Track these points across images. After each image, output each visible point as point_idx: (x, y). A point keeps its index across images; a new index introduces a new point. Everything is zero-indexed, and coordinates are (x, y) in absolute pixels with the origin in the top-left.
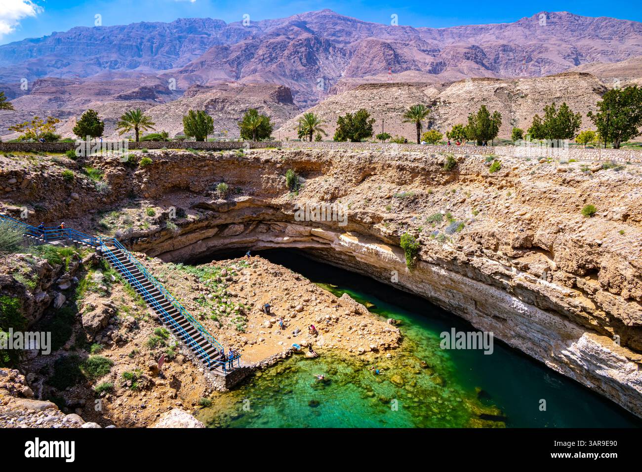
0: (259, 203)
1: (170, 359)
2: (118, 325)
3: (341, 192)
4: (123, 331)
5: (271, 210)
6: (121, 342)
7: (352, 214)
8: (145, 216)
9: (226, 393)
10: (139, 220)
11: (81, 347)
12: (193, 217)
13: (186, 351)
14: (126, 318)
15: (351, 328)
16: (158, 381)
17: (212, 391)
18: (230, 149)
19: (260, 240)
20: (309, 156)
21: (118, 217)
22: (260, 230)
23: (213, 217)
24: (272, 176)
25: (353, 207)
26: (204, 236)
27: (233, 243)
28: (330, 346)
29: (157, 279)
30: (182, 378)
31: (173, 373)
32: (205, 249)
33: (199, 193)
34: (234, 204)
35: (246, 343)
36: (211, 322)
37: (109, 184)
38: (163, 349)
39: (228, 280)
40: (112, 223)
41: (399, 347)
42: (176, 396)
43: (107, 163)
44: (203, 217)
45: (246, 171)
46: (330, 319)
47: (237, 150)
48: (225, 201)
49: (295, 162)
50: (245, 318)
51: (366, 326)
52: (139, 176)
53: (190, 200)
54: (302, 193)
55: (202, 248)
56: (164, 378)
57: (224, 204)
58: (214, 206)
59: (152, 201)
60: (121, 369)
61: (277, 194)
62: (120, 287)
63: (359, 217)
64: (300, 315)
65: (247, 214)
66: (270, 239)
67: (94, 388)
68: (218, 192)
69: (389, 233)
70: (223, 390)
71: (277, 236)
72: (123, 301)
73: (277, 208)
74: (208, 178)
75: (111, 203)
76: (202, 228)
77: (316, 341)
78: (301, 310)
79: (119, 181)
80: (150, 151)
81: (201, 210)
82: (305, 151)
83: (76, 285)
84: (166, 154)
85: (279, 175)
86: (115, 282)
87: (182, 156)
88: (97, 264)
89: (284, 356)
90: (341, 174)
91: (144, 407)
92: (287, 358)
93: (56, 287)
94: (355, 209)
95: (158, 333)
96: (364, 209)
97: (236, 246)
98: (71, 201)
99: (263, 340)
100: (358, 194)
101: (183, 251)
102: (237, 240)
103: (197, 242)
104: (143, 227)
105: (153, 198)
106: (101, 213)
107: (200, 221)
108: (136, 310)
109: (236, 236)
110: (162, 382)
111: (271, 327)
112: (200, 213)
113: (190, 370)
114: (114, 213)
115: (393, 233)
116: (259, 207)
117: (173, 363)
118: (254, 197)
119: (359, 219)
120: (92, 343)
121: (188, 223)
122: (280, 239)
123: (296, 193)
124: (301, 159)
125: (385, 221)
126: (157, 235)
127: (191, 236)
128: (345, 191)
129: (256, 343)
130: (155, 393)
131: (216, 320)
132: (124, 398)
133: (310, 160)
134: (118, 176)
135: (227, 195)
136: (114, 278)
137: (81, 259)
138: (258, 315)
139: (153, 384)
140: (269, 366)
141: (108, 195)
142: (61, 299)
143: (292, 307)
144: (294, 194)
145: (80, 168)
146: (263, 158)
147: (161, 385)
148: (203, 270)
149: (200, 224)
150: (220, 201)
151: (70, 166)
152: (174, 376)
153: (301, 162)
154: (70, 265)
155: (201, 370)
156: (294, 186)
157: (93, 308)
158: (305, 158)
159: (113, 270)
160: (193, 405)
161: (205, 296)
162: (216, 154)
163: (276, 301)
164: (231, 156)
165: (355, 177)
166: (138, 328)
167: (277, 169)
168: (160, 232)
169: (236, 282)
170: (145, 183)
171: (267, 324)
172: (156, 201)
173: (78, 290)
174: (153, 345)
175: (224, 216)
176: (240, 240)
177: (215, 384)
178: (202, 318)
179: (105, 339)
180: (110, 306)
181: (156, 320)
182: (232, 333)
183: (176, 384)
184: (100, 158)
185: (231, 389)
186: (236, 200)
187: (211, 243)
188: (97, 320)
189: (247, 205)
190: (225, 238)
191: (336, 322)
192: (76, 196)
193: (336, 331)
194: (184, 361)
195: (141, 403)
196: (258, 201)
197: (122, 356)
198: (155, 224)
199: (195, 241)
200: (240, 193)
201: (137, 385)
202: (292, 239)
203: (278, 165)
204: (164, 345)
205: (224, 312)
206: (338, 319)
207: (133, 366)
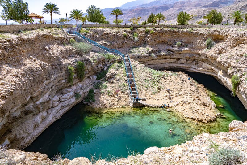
0: (194, 52)
1: (123, 92)
2: (114, 78)
3: (224, 51)
4: (114, 81)
5: (198, 56)
6: (113, 83)
7: (220, 61)
8: (146, 50)
9: (131, 107)
10: (143, 52)
11: (104, 81)
12: (163, 53)
13: (129, 92)
14: (117, 77)
15: (191, 108)
16: (116, 96)
17: (129, 105)
18: (187, 28)
19: (191, 68)
20: (220, 32)
21: (137, 49)
22: (193, 63)
23: (172, 55)
24: (201, 41)
25: (222, 58)
26: (169, 62)
27: (180, 66)
28: (179, 111)
29: (136, 70)
30: (122, 98)
31: (121, 96)
32: (168, 66)
33: (170, 45)
34: (182, 51)
35: (152, 98)
36: (144, 88)
37: (139, 39)
38: (122, 89)
39: (162, 77)
40: (135, 51)
41: (207, 123)
42: (117, 101)
43: (140, 32)
44: (168, 54)
45: (192, 37)
46: (187, 102)
47: (190, 29)
48: (178, 49)
49: (213, 35)
50: (159, 91)
51: (198, 110)
52: (149, 37)
53: (166, 47)
54: (211, 50)
55: (167, 65)
56: (118, 96)
57: (177, 50)
58: (173, 51)
59: (151, 46)
60: (109, 89)
61: (202, 49)
62: (122, 69)
63: (223, 63)
64: (179, 97)
65: (187, 56)
66: (195, 68)
67: (101, 91)
68: (176, 45)
69: (229, 73)
70: (132, 106)
71: (198, 67)
72: (120, 73)
73: (200, 55)
74: (175, 39)
75: (138, 45)
76: (167, 58)
77: (175, 107)
78: (181, 95)
79: (142, 38)
80: (155, 28)
81: (169, 51)
82: (219, 30)
83: (110, 65)
84: (161, 29)
85: (204, 40)
86: (122, 67)
87: (167, 30)
88: (119, 62)
89: (159, 106)
90: (228, 42)
91: (108, 100)
92: (160, 107)
93: (106, 65)
94: (222, 59)
95: (124, 84)
96: (227, 60)
97: (181, 68)
98: (124, 43)
99: (158, 100)
100: (229, 52)
101: (159, 65)
102: (181, 65)
103: (166, 63)
104: (143, 54)
105: (152, 45)
106: (133, 48)
107: (166, 55)
108: (122, 76)
109: (182, 64)
110: (116, 97)
111: (166, 97)
112: (167, 52)
113: (127, 97)
114: (137, 48)
115: (231, 73)
116: (194, 54)
117: (123, 94)
118: (191, 49)
119: (222, 64)
120: (106, 81)
121: (161, 55)
122: (198, 69)
123: (209, 49)
124: (216, 33)
125: (232, 67)
126: (147, 57)
127: (163, 60)
128: (226, 50)
129: (155, 99)
130: (112, 98)
131: (147, 88)
132: (105, 96)
133: (219, 34)
134: (142, 36)
135: (179, 47)
136: (123, 66)
137: (116, 59)
138: (165, 92)
139: (113, 96)
140: (151, 107)
141: (137, 42)
142: (106, 68)
143: (178, 93)
144: (207, 50)
145: (133, 33)
146: (200, 32)
147: (115, 97)
148: (157, 72)
149: (166, 57)
150: (176, 49)
151: (129, 32)
152: (121, 97)
153: (216, 35)
154: (111, 60)
155: (129, 99)
156: (209, 46)
157: (110, 72)
158: (218, 33)
159: (124, 64)
160: (120, 106)
161: (149, 80)
162: (181, 30)
163: (175, 89)
164: (186, 31)
165: (232, 44)
166: (119, 81)
167: (204, 38)
168: (148, 56)
169: (165, 79)
170: (150, 39)
171: (165, 95)
172: (152, 46)
173: (110, 67)
174: (120, 87)
175: (177, 55)
176: (183, 66)
177: (130, 104)
178: (142, 85)
179: (110, 81)
180: (115, 73)
181: (126, 81)
182: (150, 93)
183: (120, 99)
184: (139, 30)
185: (134, 107)
186: (183, 49)
187: (171, 65)
188: (109, 75)
189: (189, 52)
190: (178, 64)
191: (188, 104)
192: (126, 41)
193: (185, 107)
194: (126, 94)
195: (108, 99)
196: (194, 51)
197: (111, 86)
198: (147, 53)
199: (165, 62)
200: (186, 47)
201: (110, 94)
202: (204, 69)
203: (205, 36)
204: (123, 88)
205: (153, 86)
206: (189, 103)
207: (112, 90)
